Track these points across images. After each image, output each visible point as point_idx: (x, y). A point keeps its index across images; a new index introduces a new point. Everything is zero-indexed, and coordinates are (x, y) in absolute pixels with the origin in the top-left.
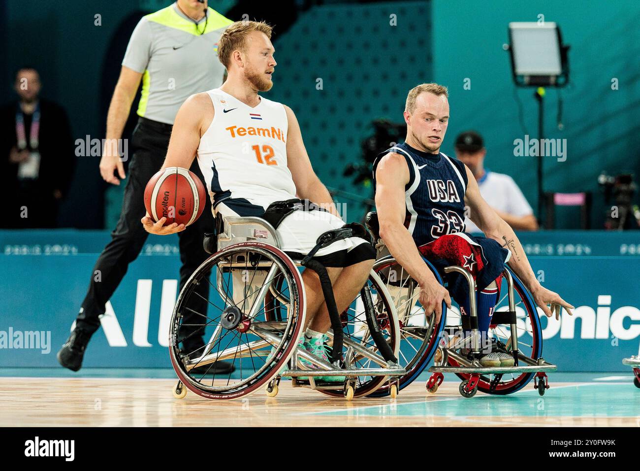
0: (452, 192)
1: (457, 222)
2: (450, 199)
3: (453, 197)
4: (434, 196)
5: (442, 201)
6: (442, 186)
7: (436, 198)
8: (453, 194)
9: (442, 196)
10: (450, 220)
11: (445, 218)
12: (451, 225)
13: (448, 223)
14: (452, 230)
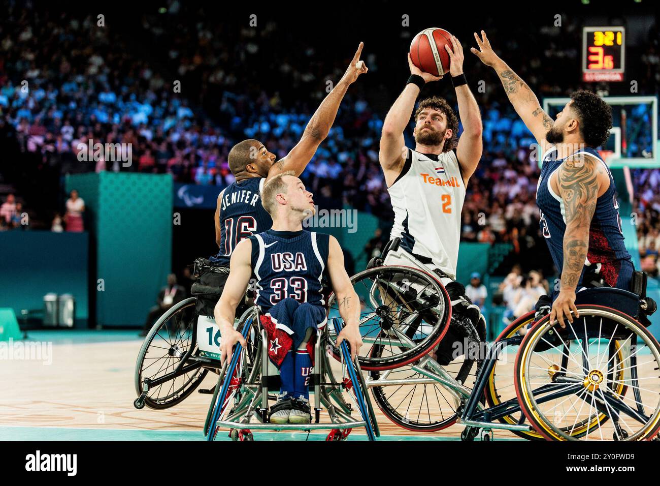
0: (300, 262)
1: (300, 287)
2: (297, 268)
4: (277, 266)
5: (287, 270)
6: (290, 257)
7: (279, 268)
8: (300, 264)
9: (288, 266)
10: (292, 286)
11: (283, 286)
12: (291, 290)
13: (286, 289)
14: (290, 295)
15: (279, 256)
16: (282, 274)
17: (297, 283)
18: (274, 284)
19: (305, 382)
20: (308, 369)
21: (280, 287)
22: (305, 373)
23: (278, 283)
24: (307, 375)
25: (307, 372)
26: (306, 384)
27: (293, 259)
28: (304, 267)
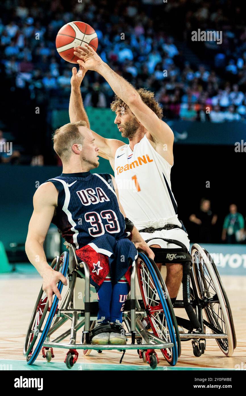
0: (101, 195)
1: (111, 218)
2: (101, 200)
3: (103, 199)
4: (85, 201)
5: (94, 203)
6: (92, 192)
7: (87, 202)
8: (102, 197)
9: (93, 200)
10: (104, 218)
11: (97, 219)
12: (105, 222)
13: (100, 221)
14: (106, 225)
15: (83, 192)
16: (91, 207)
17: (107, 215)
18: (88, 219)
19: (121, 308)
20: (125, 296)
21: (95, 221)
22: (122, 300)
23: (91, 218)
24: (124, 301)
25: (124, 299)
26: (122, 310)
27: (95, 193)
28: (106, 199)
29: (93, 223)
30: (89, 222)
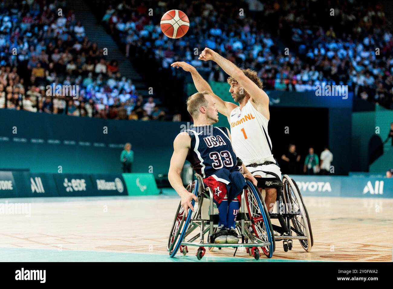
0: (220, 140)
1: (227, 156)
2: (220, 144)
3: (221, 143)
4: (210, 144)
5: (215, 146)
6: (214, 138)
7: (211, 145)
8: (221, 142)
9: (215, 144)
10: (223, 156)
11: (218, 157)
12: (223, 159)
13: (220, 158)
14: (224, 161)
15: (208, 139)
16: (214, 149)
17: (225, 154)
18: (212, 157)
19: (234, 219)
20: (237, 210)
21: (216, 158)
22: (235, 213)
23: (214, 156)
24: (236, 214)
25: (237, 213)
26: (235, 220)
27: (216, 139)
28: (224, 143)
29: (215, 160)
30: (213, 159)
